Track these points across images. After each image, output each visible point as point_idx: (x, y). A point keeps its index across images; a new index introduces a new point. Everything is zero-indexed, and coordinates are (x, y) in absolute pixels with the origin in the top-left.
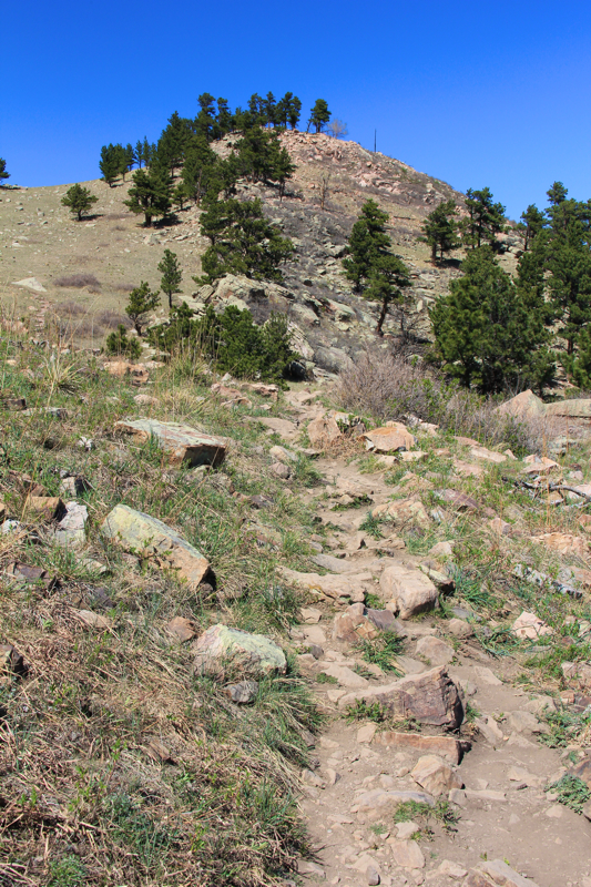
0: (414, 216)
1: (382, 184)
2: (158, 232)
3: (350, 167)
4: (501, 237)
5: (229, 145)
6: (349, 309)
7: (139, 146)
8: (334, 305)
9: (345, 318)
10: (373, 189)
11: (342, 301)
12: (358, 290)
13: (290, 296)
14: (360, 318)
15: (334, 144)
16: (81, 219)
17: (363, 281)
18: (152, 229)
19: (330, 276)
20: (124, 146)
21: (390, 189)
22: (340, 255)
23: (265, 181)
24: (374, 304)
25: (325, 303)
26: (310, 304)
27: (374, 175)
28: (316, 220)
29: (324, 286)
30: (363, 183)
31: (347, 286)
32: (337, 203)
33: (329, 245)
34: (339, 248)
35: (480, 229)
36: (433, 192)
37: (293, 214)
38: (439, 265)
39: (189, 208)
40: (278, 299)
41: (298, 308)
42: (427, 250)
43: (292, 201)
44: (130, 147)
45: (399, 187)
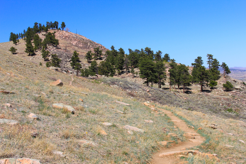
0: (85, 52)
1: (78, 44)
2: (32, 57)
3: (71, 40)
4: (102, 56)
5: (43, 35)
6: (72, 72)
7: (20, 34)
8: (69, 71)
9: (71, 73)
10: (76, 46)
11: (71, 70)
12: (73, 68)
13: (62, 70)
14: (74, 73)
15: (67, 34)
16: (13, 54)
17: (74, 66)
18: (31, 56)
19: (68, 65)
20: (16, 34)
21: (80, 45)
22: (70, 61)
23: (53, 45)
24: (76, 70)
25: (68, 71)
26: (65, 71)
27: (76, 42)
28: (64, 54)
29: (67, 68)
30: (74, 44)
31: (71, 67)
32: (69, 50)
33: (67, 59)
34: (69, 60)
35: (97, 55)
36: (89, 46)
37: (60, 53)
38: (89, 63)
39: (37, 51)
40: (60, 70)
41: (63, 72)
42: (87, 60)
43: (59, 50)
44: (17, 34)
45: (82, 45)
